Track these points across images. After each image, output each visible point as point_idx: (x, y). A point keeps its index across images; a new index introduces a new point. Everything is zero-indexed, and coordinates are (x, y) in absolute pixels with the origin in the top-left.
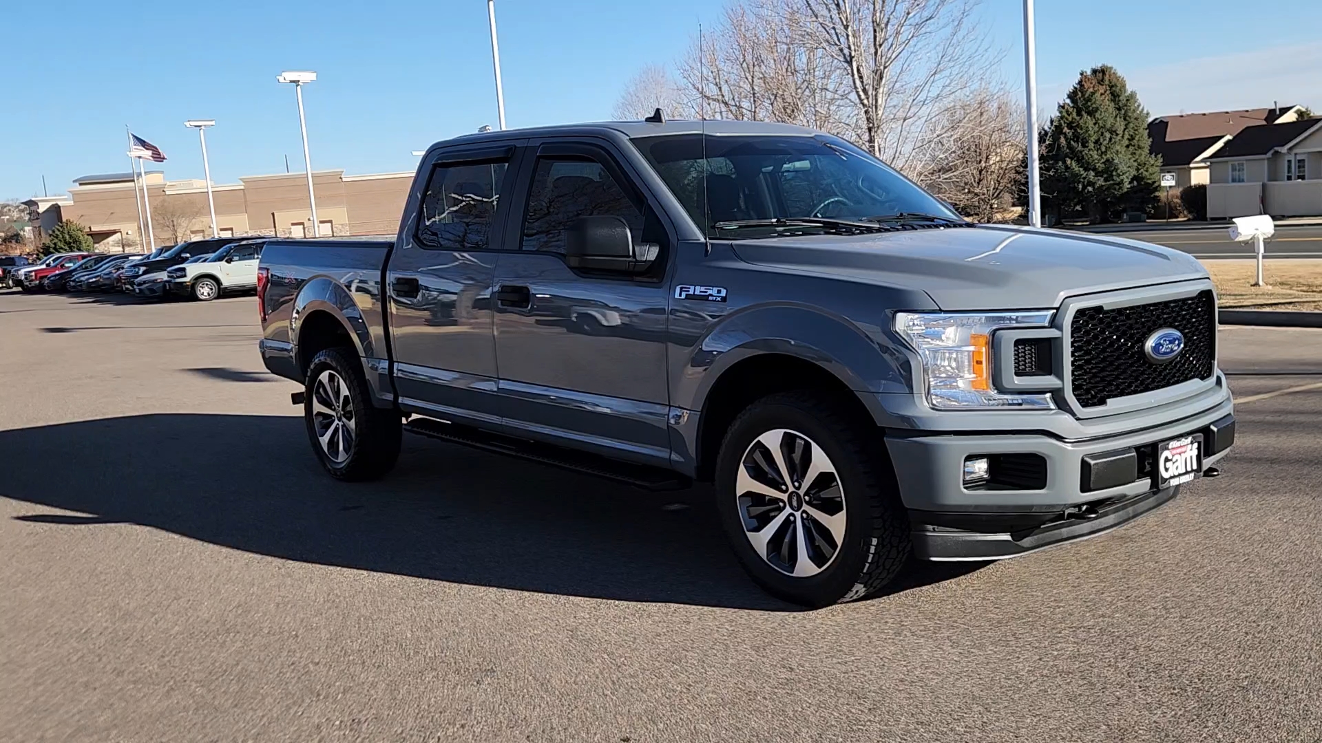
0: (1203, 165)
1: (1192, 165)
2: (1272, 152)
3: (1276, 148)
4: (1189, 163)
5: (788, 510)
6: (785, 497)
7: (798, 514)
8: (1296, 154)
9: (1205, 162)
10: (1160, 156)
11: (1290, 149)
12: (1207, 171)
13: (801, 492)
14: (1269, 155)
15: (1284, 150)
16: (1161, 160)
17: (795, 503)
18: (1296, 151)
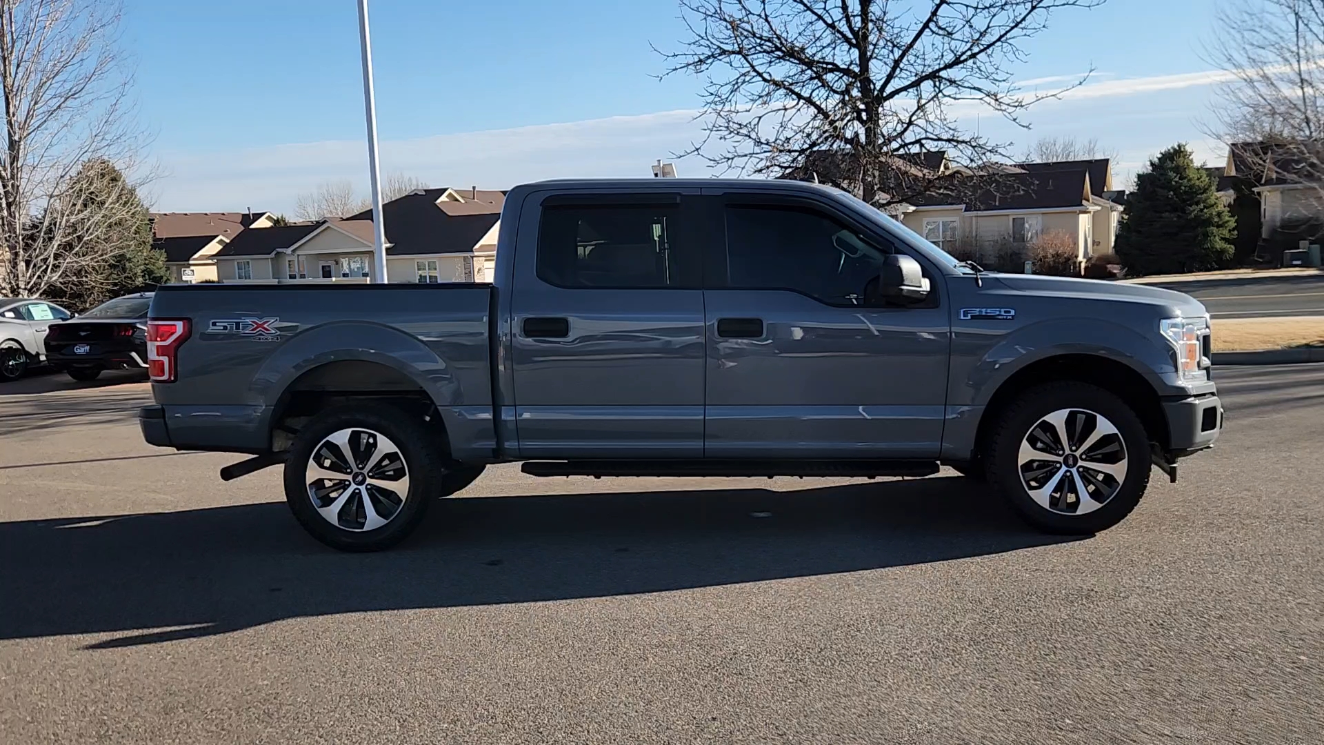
0: (210, 262)
1: (191, 262)
2: (274, 252)
3: (279, 250)
4: (188, 260)
5: (1064, 468)
6: (1061, 459)
7: (1074, 470)
8: (298, 255)
9: (212, 260)
10: (164, 251)
11: (294, 251)
12: (215, 268)
13: (1077, 454)
14: (273, 255)
15: (289, 251)
16: (165, 255)
17: (1071, 462)
18: (298, 252)
